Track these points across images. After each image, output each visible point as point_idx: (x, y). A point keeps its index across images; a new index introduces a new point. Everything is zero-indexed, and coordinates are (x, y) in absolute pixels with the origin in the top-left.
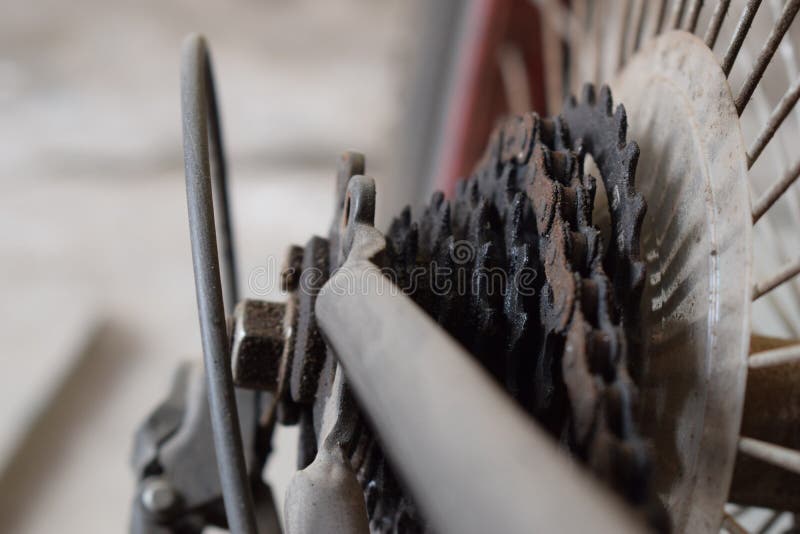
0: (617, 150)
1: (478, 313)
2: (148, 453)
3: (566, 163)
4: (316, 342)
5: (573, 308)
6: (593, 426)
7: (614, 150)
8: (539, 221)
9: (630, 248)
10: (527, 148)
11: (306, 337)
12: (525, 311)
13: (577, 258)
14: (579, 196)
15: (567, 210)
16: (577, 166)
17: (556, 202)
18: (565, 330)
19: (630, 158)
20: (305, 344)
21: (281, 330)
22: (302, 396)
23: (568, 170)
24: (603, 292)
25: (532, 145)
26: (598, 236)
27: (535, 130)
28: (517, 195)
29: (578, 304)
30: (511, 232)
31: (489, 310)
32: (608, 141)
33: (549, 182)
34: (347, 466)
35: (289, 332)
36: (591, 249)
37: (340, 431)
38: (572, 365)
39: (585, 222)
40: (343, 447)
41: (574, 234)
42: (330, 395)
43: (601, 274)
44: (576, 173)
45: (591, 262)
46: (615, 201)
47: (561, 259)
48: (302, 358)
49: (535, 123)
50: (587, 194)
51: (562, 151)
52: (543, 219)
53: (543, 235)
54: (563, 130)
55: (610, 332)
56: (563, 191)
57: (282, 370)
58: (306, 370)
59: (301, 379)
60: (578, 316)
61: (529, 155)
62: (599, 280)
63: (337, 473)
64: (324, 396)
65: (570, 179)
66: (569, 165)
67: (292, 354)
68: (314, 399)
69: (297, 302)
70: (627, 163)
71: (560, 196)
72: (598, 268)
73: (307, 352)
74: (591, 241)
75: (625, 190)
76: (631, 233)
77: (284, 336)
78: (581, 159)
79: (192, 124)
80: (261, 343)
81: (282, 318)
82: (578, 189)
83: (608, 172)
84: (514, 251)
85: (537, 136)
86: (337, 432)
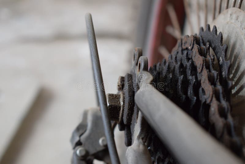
0: (220, 46)
1: (180, 97)
2: (77, 139)
3: (205, 50)
4: (130, 106)
5: (212, 97)
6: (223, 133)
7: (219, 46)
8: (198, 68)
9: (227, 76)
10: (192, 45)
11: (128, 105)
12: (195, 96)
13: (212, 81)
14: (210, 61)
15: (207, 65)
16: (208, 51)
17: (204, 63)
18: (210, 103)
19: (225, 49)
20: (128, 107)
21: (120, 103)
22: (127, 123)
23: (206, 52)
24: (221, 91)
25: (193, 45)
26: (217, 74)
27: (194, 40)
28: (190, 60)
29: (214, 96)
30: (189, 72)
31: (184, 96)
32: (217, 43)
33: (201, 57)
34: (144, 145)
35: (122, 103)
36: (216, 78)
37: (141, 134)
38: (214, 114)
39: (213, 69)
40: (143, 139)
41: (210, 73)
42: (137, 123)
43: (219, 85)
44: (208, 54)
45: (216, 82)
46: (220, 62)
47: (207, 81)
48: (127, 111)
49: (194, 38)
50: (213, 60)
51: (203, 47)
52: (199, 68)
53: (200, 73)
54: (202, 40)
55: (224, 104)
56: (205, 60)
57: (121, 115)
58: (128, 115)
59: (127, 118)
60: (214, 99)
61: (193, 48)
62: (219, 87)
63: (141, 147)
64: (134, 123)
65: (206, 55)
66: (206, 51)
67: (123, 110)
68: (131, 124)
69: (124, 94)
70: (224, 50)
71: (205, 61)
72: (218, 84)
73: (128, 110)
74: (215, 75)
75: (224, 59)
76: (227, 72)
77: (121, 105)
78: (209, 49)
79: (93, 43)
80: (114, 107)
81: (119, 99)
82: (210, 59)
83: (217, 53)
84: (190, 78)
85: (195, 42)
86: (140, 134)
